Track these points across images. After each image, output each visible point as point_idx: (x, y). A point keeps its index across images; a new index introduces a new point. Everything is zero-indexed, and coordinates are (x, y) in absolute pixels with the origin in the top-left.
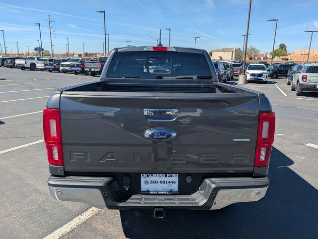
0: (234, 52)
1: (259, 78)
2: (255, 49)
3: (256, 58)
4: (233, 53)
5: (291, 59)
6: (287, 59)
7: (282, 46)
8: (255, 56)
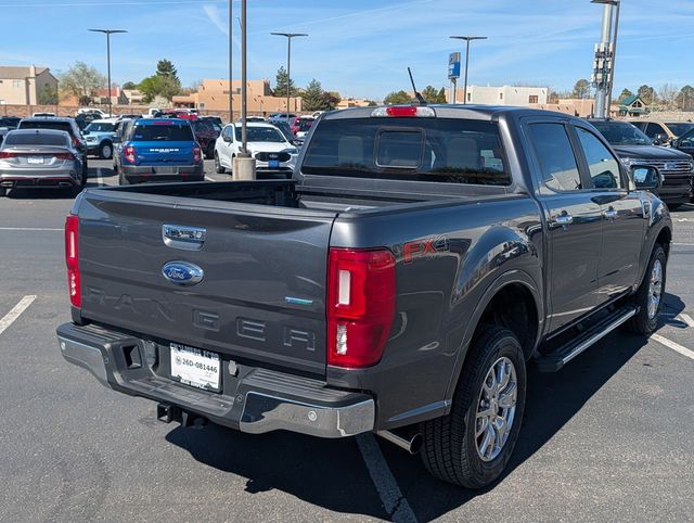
0: (32, 82)
1: (282, 164)
2: (93, 72)
3: (97, 99)
4: (28, 84)
5: (202, 105)
6: (192, 105)
7: (165, 67)
8: (94, 94)
